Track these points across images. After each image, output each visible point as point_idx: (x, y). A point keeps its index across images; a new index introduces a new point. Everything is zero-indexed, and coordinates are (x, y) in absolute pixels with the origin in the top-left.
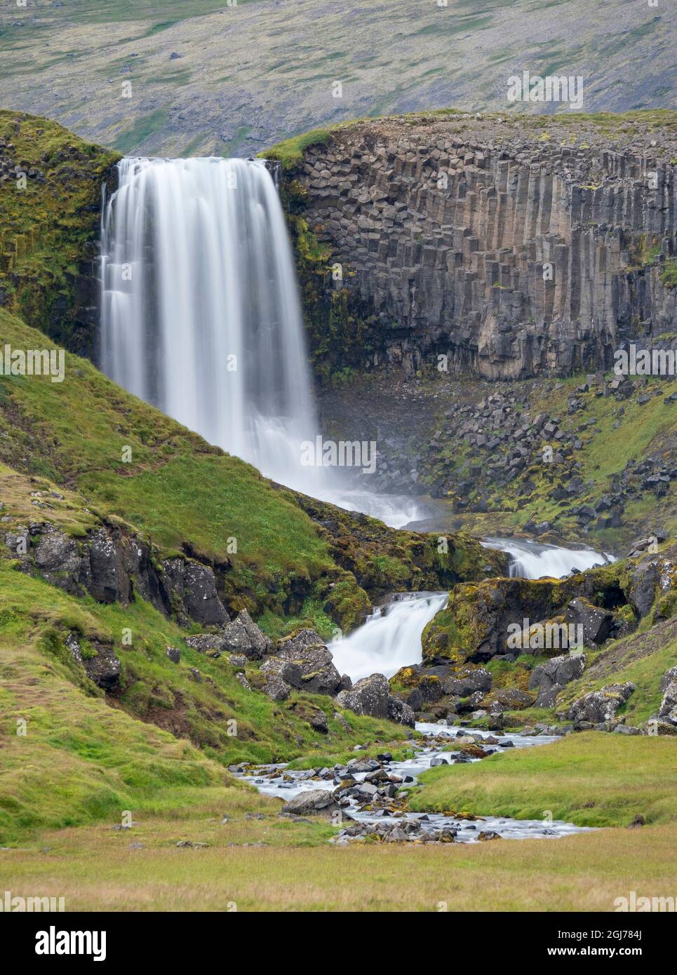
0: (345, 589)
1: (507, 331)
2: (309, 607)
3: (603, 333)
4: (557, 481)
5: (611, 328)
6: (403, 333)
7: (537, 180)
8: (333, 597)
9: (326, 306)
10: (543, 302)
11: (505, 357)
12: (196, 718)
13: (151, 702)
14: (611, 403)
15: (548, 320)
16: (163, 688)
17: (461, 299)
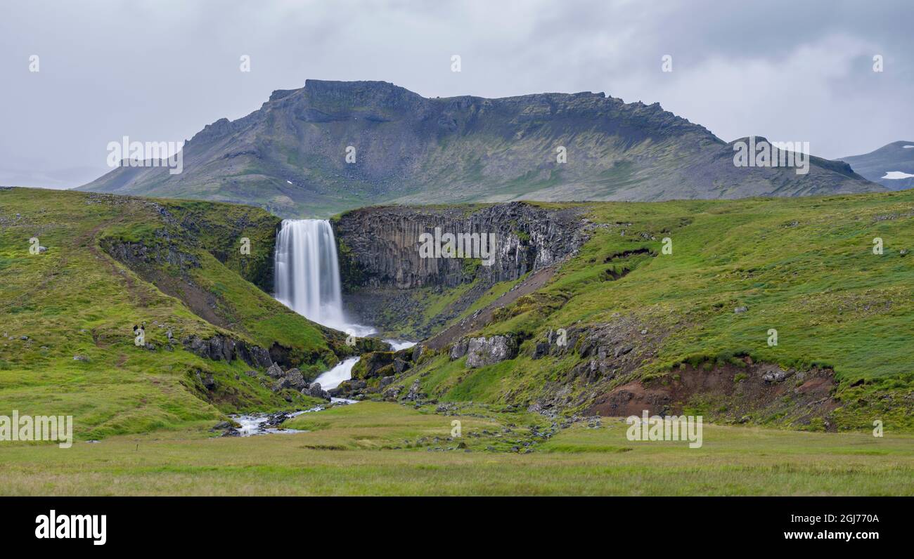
0: (331, 356)
1: (405, 273)
2: (318, 361)
3: (435, 274)
4: (416, 321)
5: (437, 272)
6: (374, 275)
7: (415, 225)
8: (326, 358)
9: (349, 266)
10: (416, 264)
11: (405, 282)
12: (241, 398)
13: (225, 393)
14: (436, 296)
15: (418, 270)
16: (231, 388)
17: (391, 264)
